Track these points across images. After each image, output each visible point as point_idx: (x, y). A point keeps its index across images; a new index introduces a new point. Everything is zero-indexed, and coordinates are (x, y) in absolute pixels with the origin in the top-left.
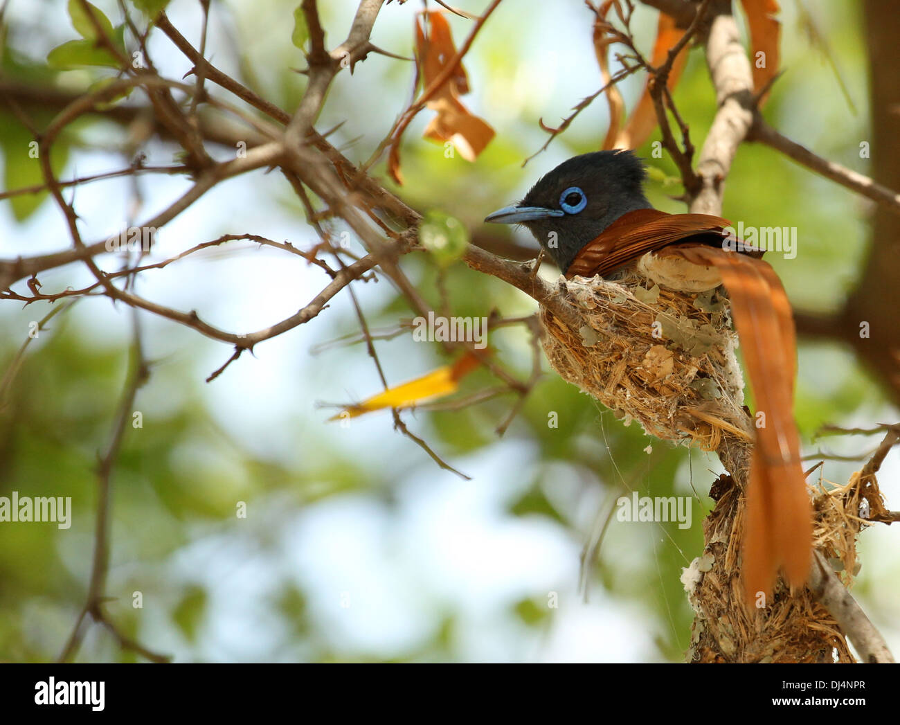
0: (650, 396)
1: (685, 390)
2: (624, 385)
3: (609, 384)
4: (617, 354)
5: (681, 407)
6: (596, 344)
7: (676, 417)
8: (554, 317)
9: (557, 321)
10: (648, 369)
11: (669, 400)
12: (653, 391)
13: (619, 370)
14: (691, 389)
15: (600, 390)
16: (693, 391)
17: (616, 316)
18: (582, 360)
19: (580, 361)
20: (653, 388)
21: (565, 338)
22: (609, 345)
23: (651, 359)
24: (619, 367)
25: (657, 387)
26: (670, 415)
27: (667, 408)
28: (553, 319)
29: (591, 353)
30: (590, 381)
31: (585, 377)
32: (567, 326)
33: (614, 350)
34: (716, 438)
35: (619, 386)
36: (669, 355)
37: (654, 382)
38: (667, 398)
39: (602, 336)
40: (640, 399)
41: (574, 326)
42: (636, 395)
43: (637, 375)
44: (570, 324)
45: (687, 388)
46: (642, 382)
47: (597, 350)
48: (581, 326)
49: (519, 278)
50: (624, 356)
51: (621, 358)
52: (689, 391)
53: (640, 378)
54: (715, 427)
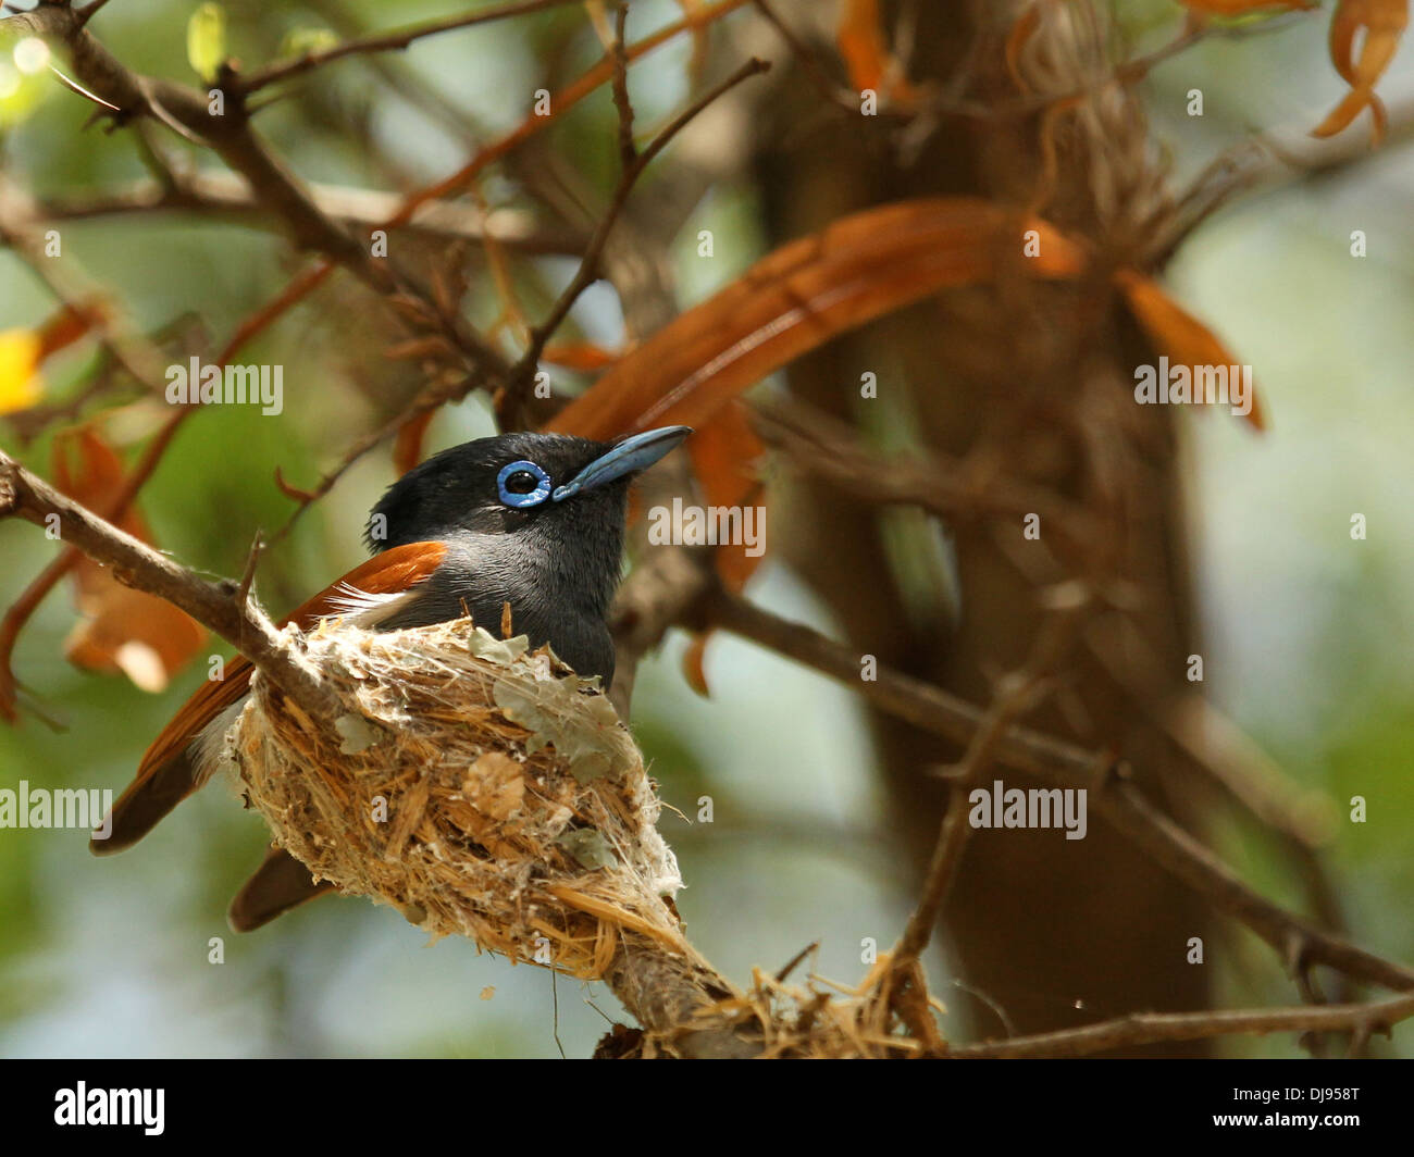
0: (475, 859)
1: (545, 849)
2: (422, 838)
3: (394, 837)
4: (409, 773)
5: (538, 881)
6: (369, 749)
7: (528, 899)
8: (286, 699)
9: (291, 708)
10: (474, 800)
11: (514, 867)
12: (479, 850)
13: (414, 805)
14: (558, 846)
15: (375, 856)
16: (563, 852)
17: (411, 691)
18: (342, 793)
19: (337, 794)
20: (481, 846)
21: (309, 744)
22: (394, 750)
23: (479, 779)
24: (413, 800)
25: (490, 842)
26: (515, 894)
27: (510, 883)
28: (283, 704)
29: (359, 773)
30: (358, 838)
31: (348, 831)
32: (312, 717)
33: (404, 763)
34: (605, 942)
35: (413, 840)
36: (516, 772)
37: (483, 832)
38: (510, 864)
39: (381, 732)
40: (455, 864)
41: (325, 715)
42: (448, 859)
43: (450, 818)
44: (317, 712)
45: (549, 845)
46: (460, 832)
47: (371, 765)
48: (338, 717)
49: (214, 605)
50: (423, 773)
51: (417, 777)
52: (553, 851)
53: (457, 825)
54: (604, 923)
